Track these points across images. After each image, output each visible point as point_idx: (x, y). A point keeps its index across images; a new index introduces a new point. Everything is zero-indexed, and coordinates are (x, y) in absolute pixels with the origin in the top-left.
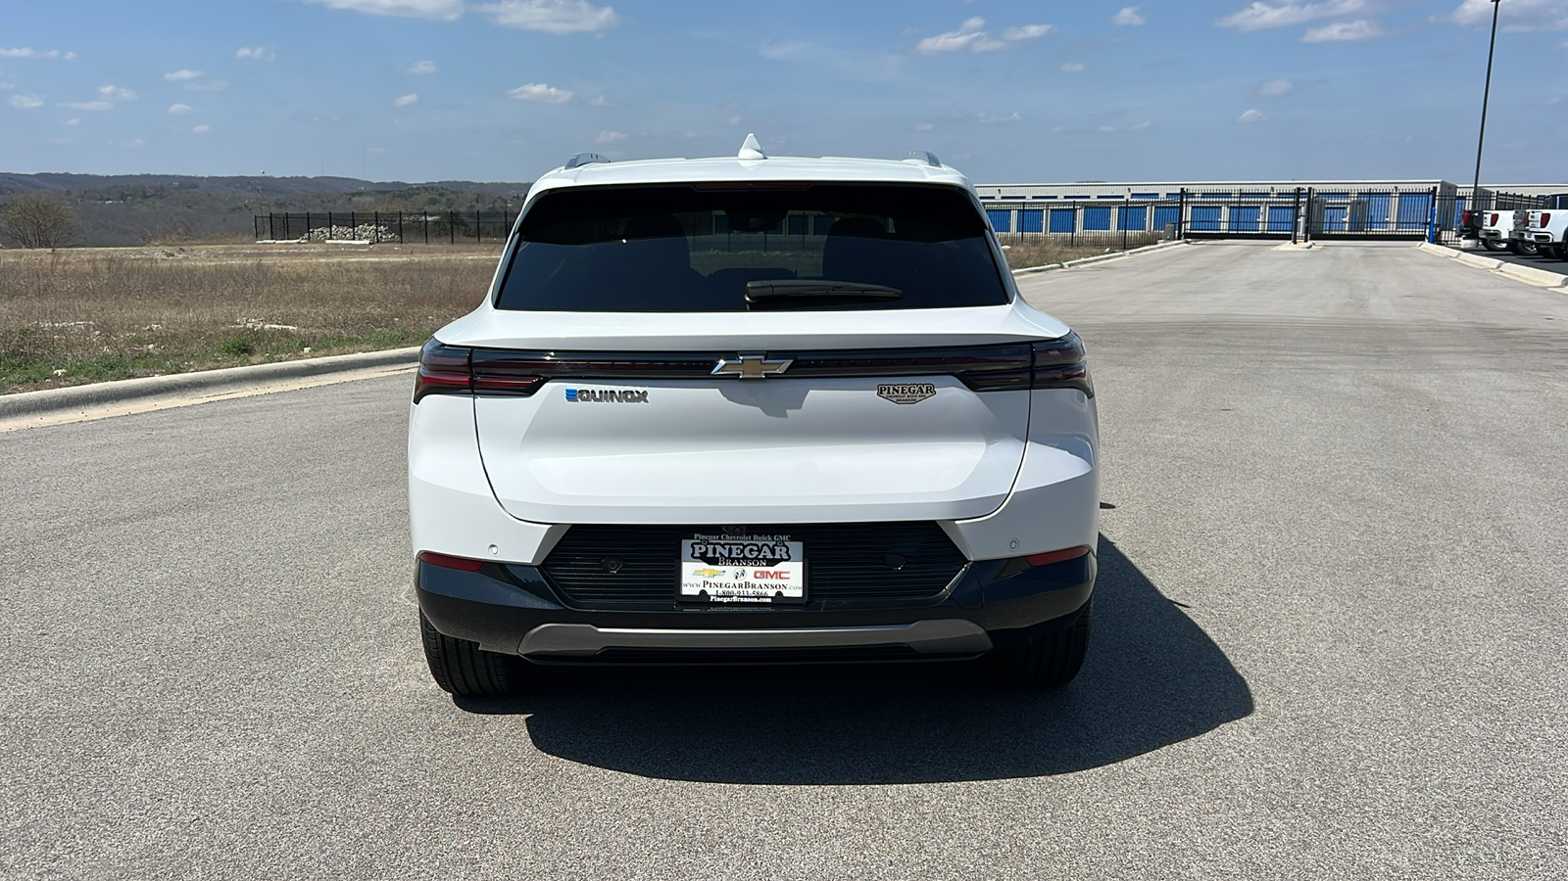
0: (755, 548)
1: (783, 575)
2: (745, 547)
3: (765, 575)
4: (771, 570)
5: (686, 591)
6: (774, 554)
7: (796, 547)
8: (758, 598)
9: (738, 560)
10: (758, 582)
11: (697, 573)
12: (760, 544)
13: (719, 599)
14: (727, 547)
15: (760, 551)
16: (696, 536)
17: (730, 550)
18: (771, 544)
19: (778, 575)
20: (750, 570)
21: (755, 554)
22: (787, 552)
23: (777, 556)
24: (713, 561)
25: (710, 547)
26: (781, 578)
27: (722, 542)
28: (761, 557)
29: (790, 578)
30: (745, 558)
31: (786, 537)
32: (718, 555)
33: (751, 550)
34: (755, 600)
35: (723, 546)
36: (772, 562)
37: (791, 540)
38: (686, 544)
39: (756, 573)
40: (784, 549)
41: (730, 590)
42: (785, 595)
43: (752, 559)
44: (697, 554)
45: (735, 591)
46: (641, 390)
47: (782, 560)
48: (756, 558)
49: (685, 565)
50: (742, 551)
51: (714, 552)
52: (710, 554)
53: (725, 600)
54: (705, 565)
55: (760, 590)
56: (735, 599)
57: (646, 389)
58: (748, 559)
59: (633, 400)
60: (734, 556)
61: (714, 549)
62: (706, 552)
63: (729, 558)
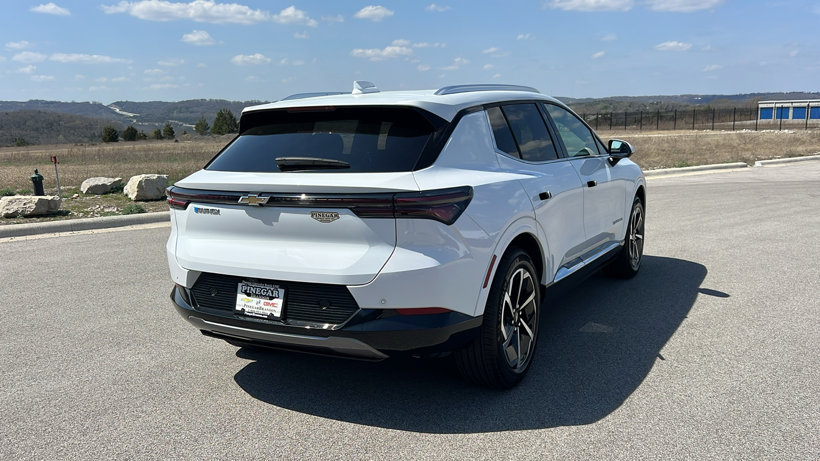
0: (266, 290)
1: (275, 305)
2: (262, 289)
3: (268, 304)
4: (271, 302)
5: (238, 308)
6: (272, 294)
7: (282, 291)
8: (263, 315)
9: (259, 295)
10: (265, 307)
11: (242, 300)
12: (268, 288)
13: (248, 314)
14: (255, 288)
15: (267, 292)
16: (243, 281)
17: (256, 290)
19: (273, 304)
20: (263, 301)
21: (265, 293)
22: (278, 294)
23: (274, 296)
24: (249, 295)
26: (274, 307)
27: (253, 286)
28: (267, 295)
30: (261, 295)
32: (251, 292)
33: (264, 291)
34: (261, 316)
35: (253, 288)
36: (271, 298)
37: (280, 288)
38: (240, 285)
39: (264, 302)
40: (277, 292)
41: (254, 309)
42: (275, 315)
43: (264, 296)
44: (243, 291)
45: (256, 310)
47: (275, 297)
48: (265, 295)
49: (238, 295)
50: (260, 291)
51: (250, 291)
52: (248, 292)
53: (250, 314)
54: (245, 296)
55: (265, 312)
56: (254, 315)
57: (219, 209)
58: (262, 295)
59: (215, 214)
60: (257, 293)
61: (250, 289)
62: (247, 290)
63: (255, 294)
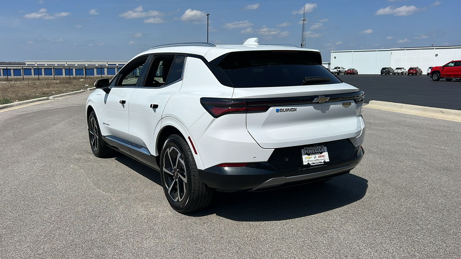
1: (324, 156)
2: (315, 150)
3: (320, 156)
4: (321, 155)
5: (304, 164)
6: (321, 151)
7: (325, 148)
8: (321, 163)
9: (314, 153)
10: (319, 159)
11: (306, 158)
12: (318, 148)
13: (313, 165)
14: (311, 150)
15: (318, 150)
16: (305, 148)
17: (312, 151)
18: (320, 148)
19: (323, 156)
20: (317, 156)
22: (324, 150)
23: (322, 151)
24: (309, 155)
25: (308, 151)
26: (324, 157)
27: (310, 149)
29: (325, 157)
30: (315, 153)
31: (323, 146)
32: (310, 153)
33: (316, 150)
34: (320, 164)
35: (310, 150)
36: (321, 153)
37: (324, 146)
38: (302, 150)
39: (318, 156)
41: (314, 162)
42: (326, 161)
43: (317, 153)
44: (305, 153)
45: (315, 162)
46: (295, 108)
47: (323, 152)
48: (318, 152)
49: (303, 156)
50: (315, 151)
51: (309, 152)
52: (308, 153)
53: (314, 165)
54: (307, 156)
55: (320, 161)
56: (316, 164)
57: (296, 107)
58: (316, 153)
59: (293, 111)
60: (313, 152)
61: (309, 151)
62: (307, 152)
63: (312, 153)
